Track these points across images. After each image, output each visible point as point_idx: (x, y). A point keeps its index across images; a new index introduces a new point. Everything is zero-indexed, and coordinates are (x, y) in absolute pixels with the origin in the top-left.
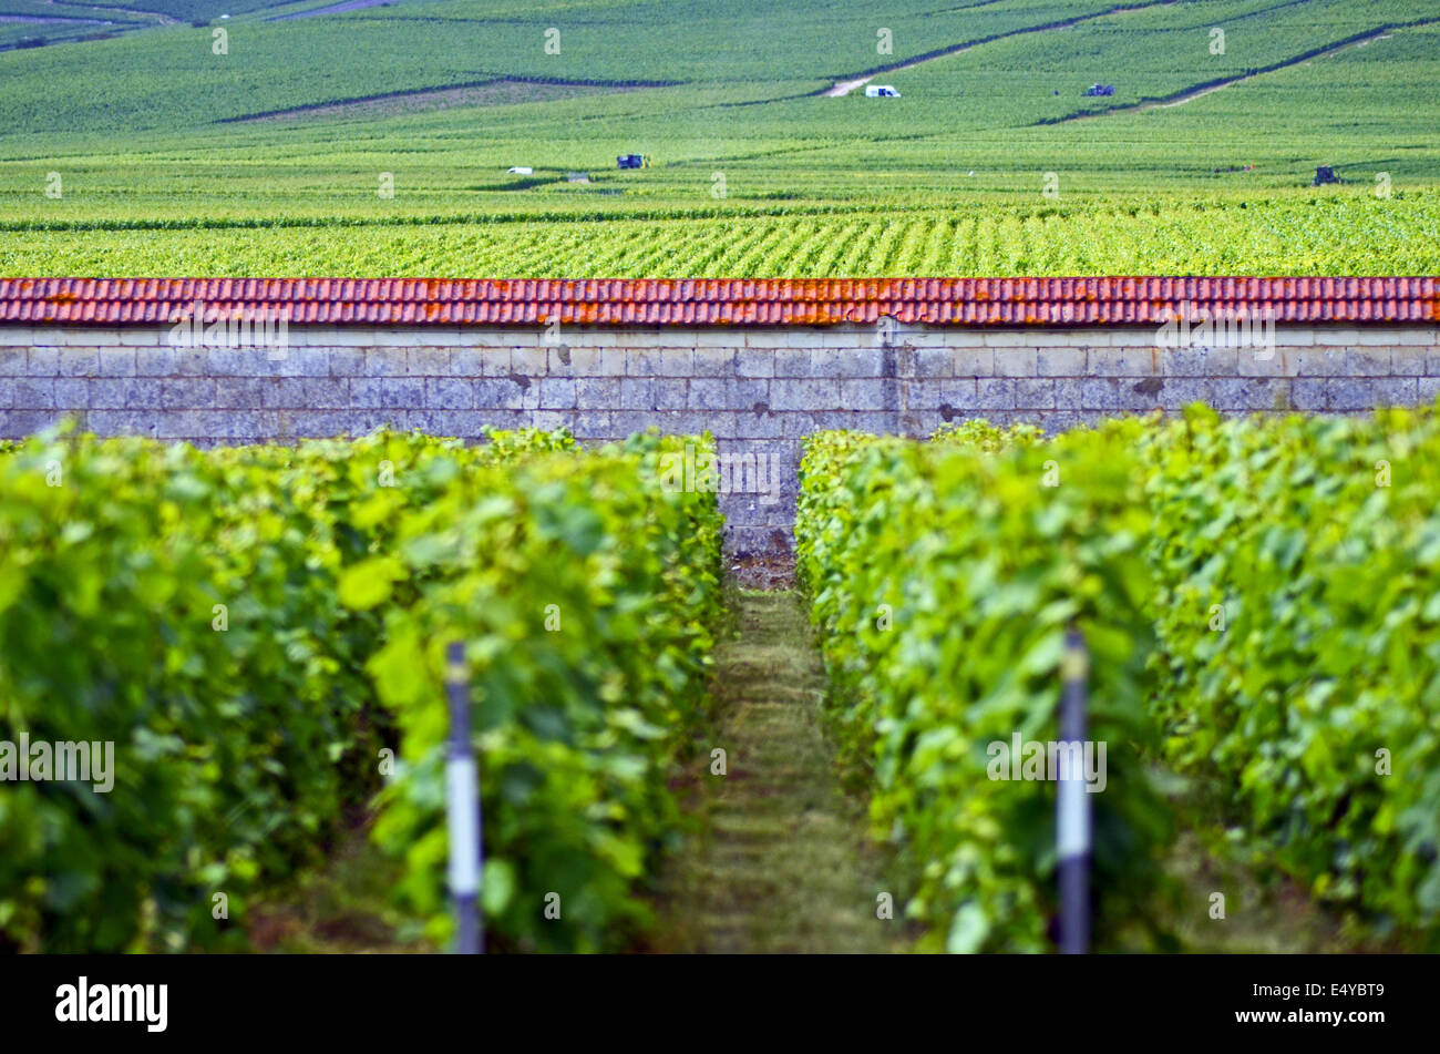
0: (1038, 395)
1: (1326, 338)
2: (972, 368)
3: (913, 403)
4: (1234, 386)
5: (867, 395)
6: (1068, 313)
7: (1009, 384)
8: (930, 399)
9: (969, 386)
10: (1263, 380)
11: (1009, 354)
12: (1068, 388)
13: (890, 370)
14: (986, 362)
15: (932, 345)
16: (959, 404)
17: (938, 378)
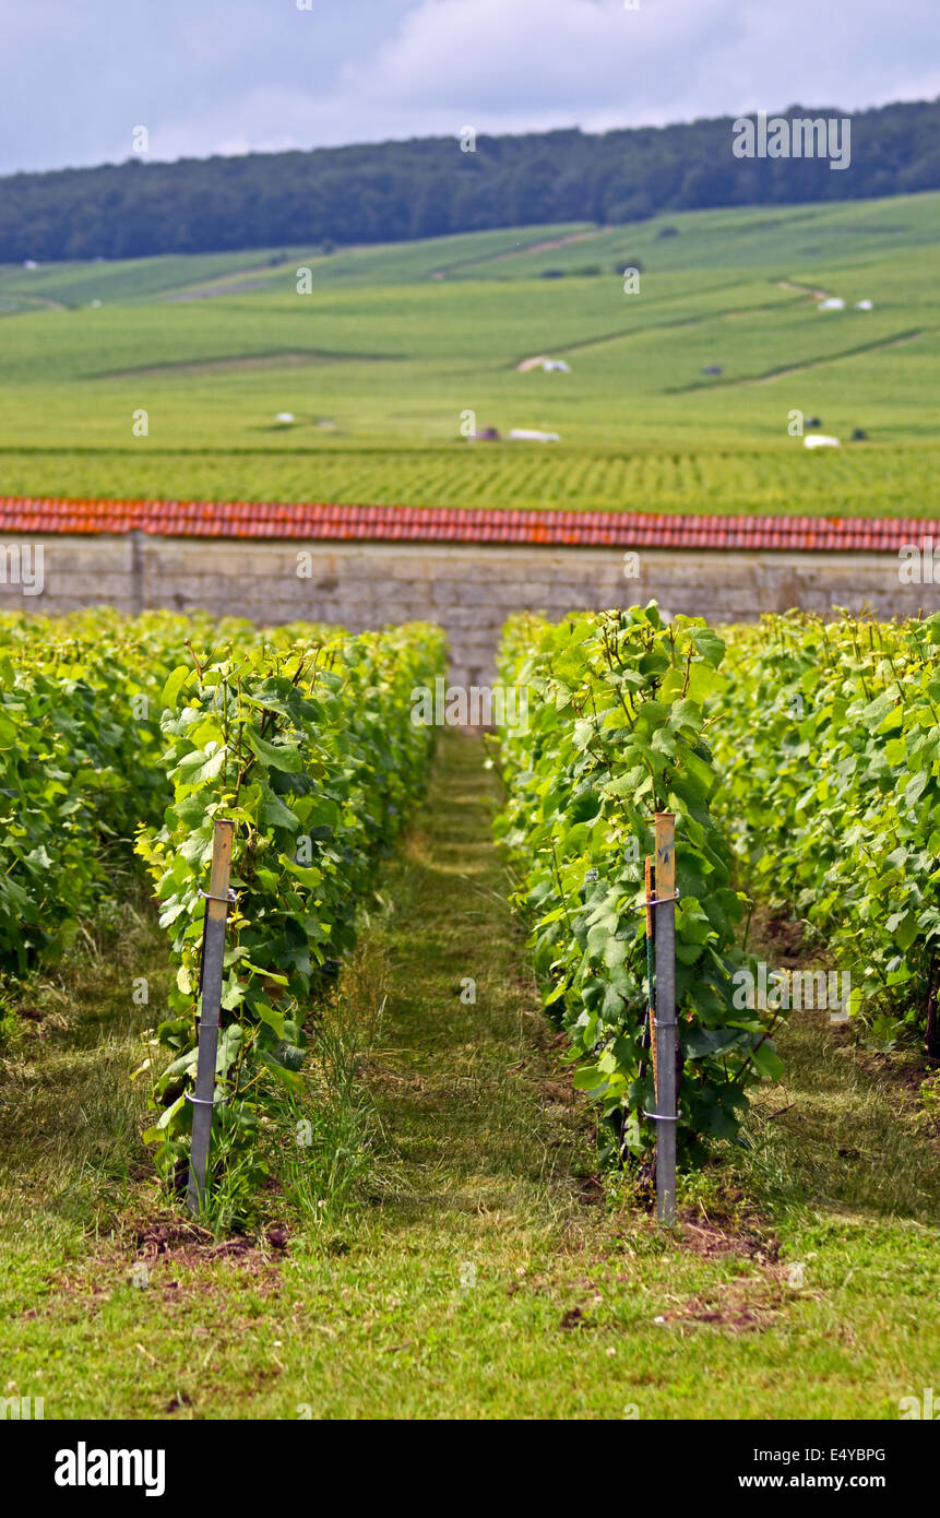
0: (246, 589)
1: (457, 553)
2: (199, 567)
3: (155, 592)
4: (388, 587)
5: (120, 586)
6: (270, 529)
7: (226, 581)
8: (167, 589)
9: (195, 582)
10: (410, 583)
11: (225, 558)
12: (268, 585)
13: (138, 568)
14: (209, 564)
15: (169, 551)
16: (188, 593)
17: (173, 575)
